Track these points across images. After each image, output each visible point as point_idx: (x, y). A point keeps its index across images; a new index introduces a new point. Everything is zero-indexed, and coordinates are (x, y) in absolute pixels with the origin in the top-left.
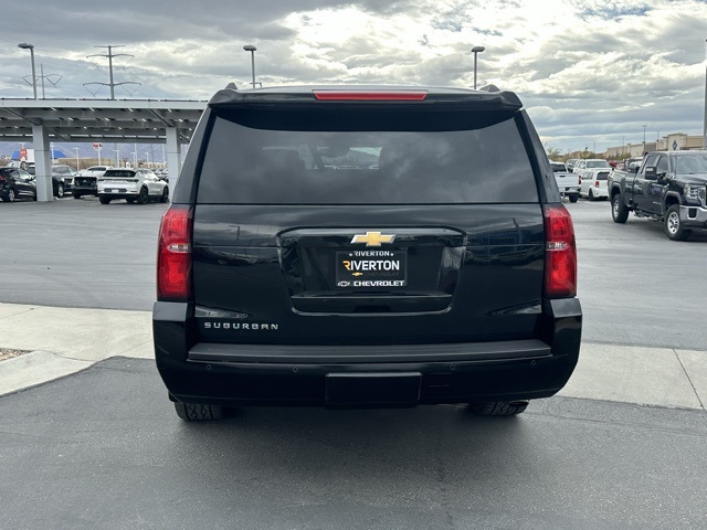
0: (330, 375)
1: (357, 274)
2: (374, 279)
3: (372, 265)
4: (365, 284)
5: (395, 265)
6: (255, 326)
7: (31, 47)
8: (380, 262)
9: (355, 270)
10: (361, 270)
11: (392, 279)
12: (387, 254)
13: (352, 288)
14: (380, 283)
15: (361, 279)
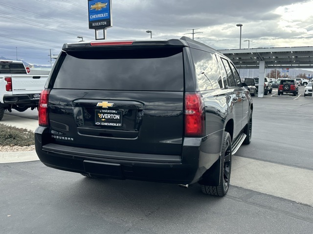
0: (84, 161)
1: (103, 120)
2: (109, 122)
3: (109, 116)
4: (106, 124)
5: (118, 117)
6: (66, 138)
7: (151, 32)
8: (112, 115)
9: (103, 118)
10: (105, 118)
11: (116, 123)
12: (114, 111)
13: (100, 126)
14: (112, 124)
15: (104, 122)
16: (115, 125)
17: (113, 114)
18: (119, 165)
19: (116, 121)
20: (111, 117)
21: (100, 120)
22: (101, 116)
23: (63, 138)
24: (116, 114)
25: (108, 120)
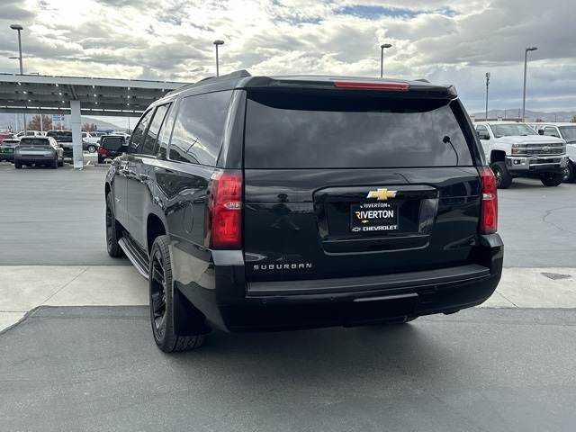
0: (357, 300)
1: (365, 221)
2: (376, 225)
3: (375, 214)
4: (371, 229)
5: (390, 214)
6: (294, 266)
8: (380, 212)
9: (364, 219)
10: (367, 219)
11: (389, 224)
12: (386, 205)
13: (362, 232)
14: (381, 228)
15: (367, 225)
16: (387, 228)
17: (383, 209)
18: (416, 295)
19: (388, 221)
20: (378, 215)
21: (359, 223)
22: (360, 215)
23: (287, 266)
24: (387, 209)
25: (373, 222)
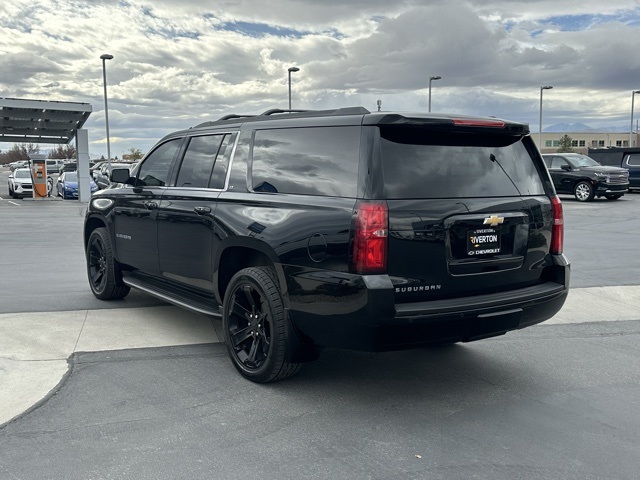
0: (480, 316)
1: (477, 246)
2: (485, 249)
4: (481, 252)
5: (494, 238)
6: (427, 288)
8: (488, 237)
9: (476, 243)
10: (478, 243)
11: (493, 248)
12: (491, 230)
13: (475, 256)
14: (488, 251)
15: (479, 249)
16: (493, 251)
17: (490, 234)
18: (521, 310)
19: (493, 245)
20: (486, 240)
21: (473, 247)
22: (474, 240)
23: (421, 288)
24: (493, 234)
25: (484, 246)
